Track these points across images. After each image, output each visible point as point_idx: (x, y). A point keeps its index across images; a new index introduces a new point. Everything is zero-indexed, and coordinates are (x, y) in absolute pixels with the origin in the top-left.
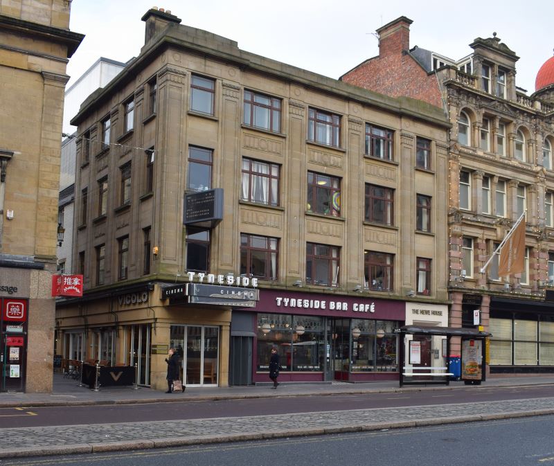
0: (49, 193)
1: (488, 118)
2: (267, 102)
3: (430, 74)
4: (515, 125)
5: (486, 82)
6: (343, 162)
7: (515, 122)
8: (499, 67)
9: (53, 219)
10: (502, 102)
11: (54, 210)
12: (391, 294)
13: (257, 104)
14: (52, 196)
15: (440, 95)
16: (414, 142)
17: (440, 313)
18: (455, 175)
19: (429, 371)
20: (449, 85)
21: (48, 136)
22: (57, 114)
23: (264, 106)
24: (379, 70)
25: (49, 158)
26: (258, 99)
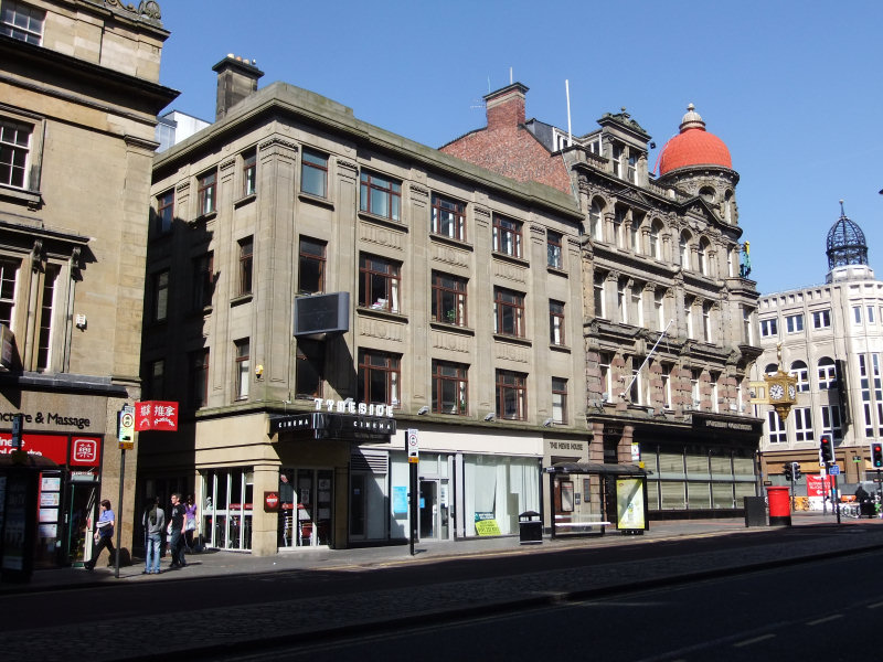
0: (131, 293)
1: (621, 211)
2: (385, 185)
3: (554, 155)
4: (649, 217)
5: (616, 164)
6: (470, 260)
7: (649, 213)
8: (630, 148)
9: (135, 327)
10: (635, 190)
11: (138, 316)
12: (525, 423)
13: (373, 186)
14: (135, 297)
15: (568, 179)
16: (545, 237)
17: (580, 447)
18: (589, 277)
19: (569, 520)
20: (579, 168)
21: (131, 219)
22: (143, 190)
23: (380, 189)
24: (488, 145)
25: (132, 247)
26: (374, 181)
